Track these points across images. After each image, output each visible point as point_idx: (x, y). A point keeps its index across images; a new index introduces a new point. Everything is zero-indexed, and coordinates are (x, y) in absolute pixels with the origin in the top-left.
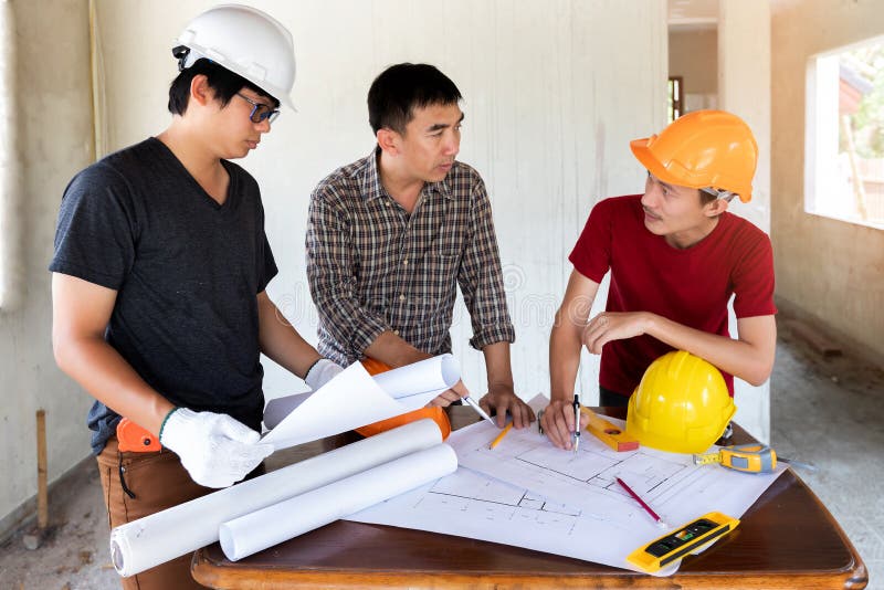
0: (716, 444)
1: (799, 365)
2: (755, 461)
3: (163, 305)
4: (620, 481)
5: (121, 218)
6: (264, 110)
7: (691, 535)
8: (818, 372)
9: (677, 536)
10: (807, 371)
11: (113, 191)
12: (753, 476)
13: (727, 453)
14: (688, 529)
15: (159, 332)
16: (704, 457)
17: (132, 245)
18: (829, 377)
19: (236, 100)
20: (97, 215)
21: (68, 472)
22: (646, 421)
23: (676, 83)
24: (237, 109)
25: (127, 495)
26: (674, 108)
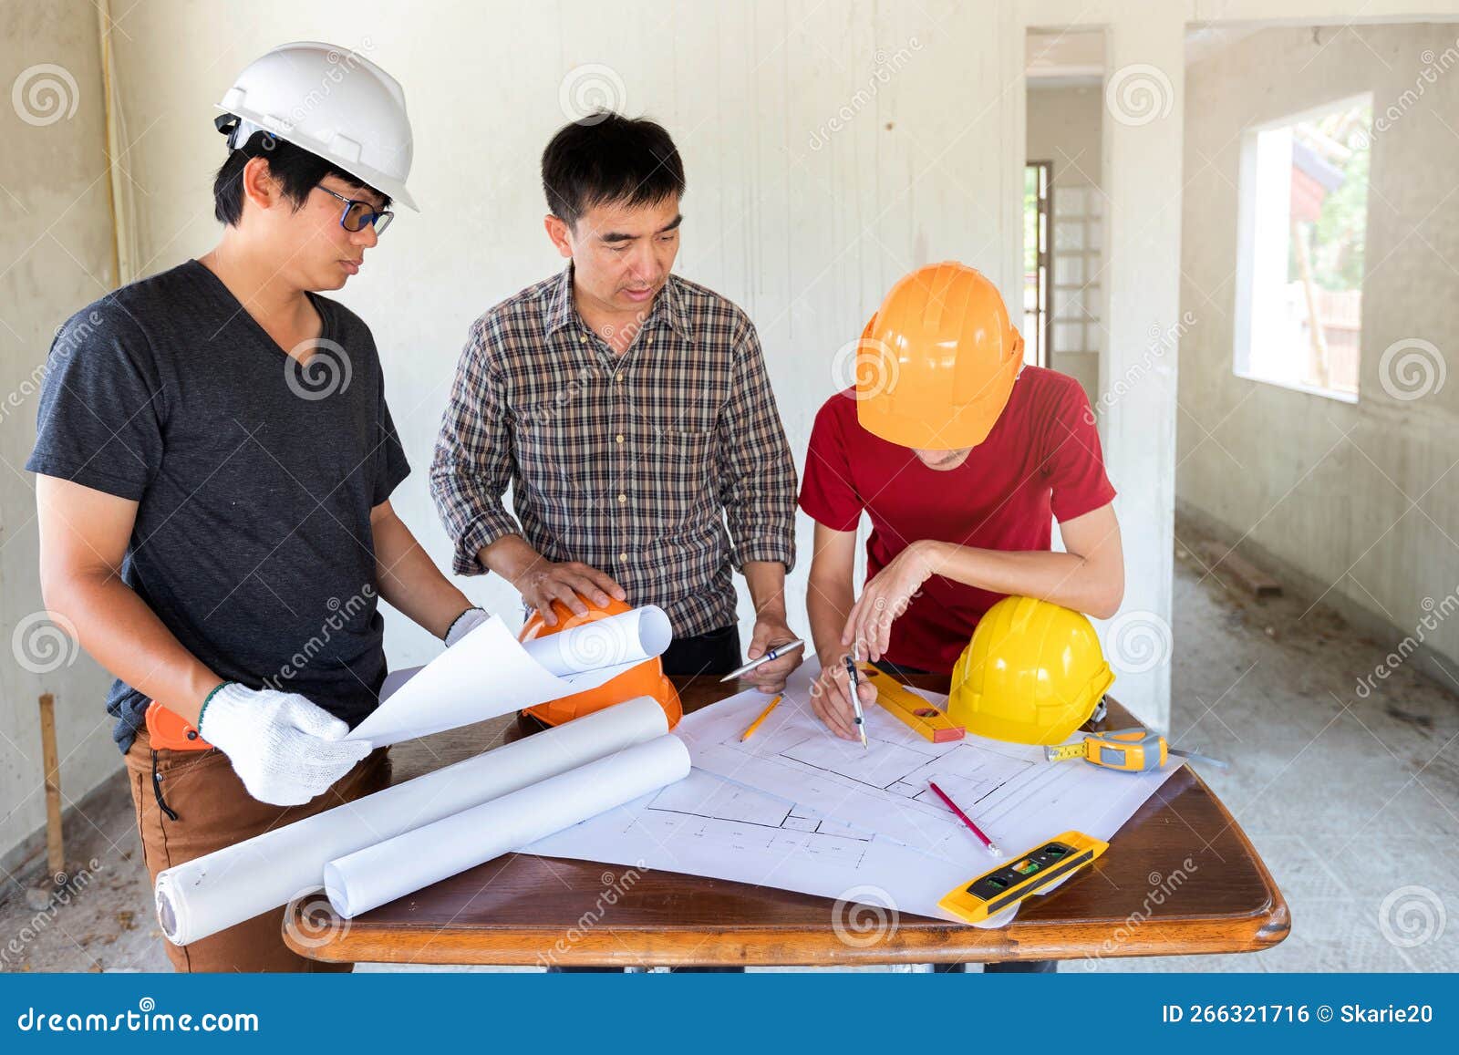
0: (1080, 729)
1: (1217, 610)
2: (1136, 754)
3: (213, 523)
4: (934, 787)
5: (135, 386)
6: (365, 210)
7: (1036, 866)
8: (1245, 621)
9: (1015, 868)
10: (1231, 619)
11: (123, 346)
12: (1133, 776)
13: (1097, 742)
14: (1032, 857)
15: (206, 564)
16: (1061, 750)
17: (156, 430)
18: (1263, 628)
19: (316, 195)
20: (98, 382)
21: (93, 791)
22: (978, 696)
23: (1043, 171)
24: (320, 211)
25: (165, 815)
26: (1039, 211)
